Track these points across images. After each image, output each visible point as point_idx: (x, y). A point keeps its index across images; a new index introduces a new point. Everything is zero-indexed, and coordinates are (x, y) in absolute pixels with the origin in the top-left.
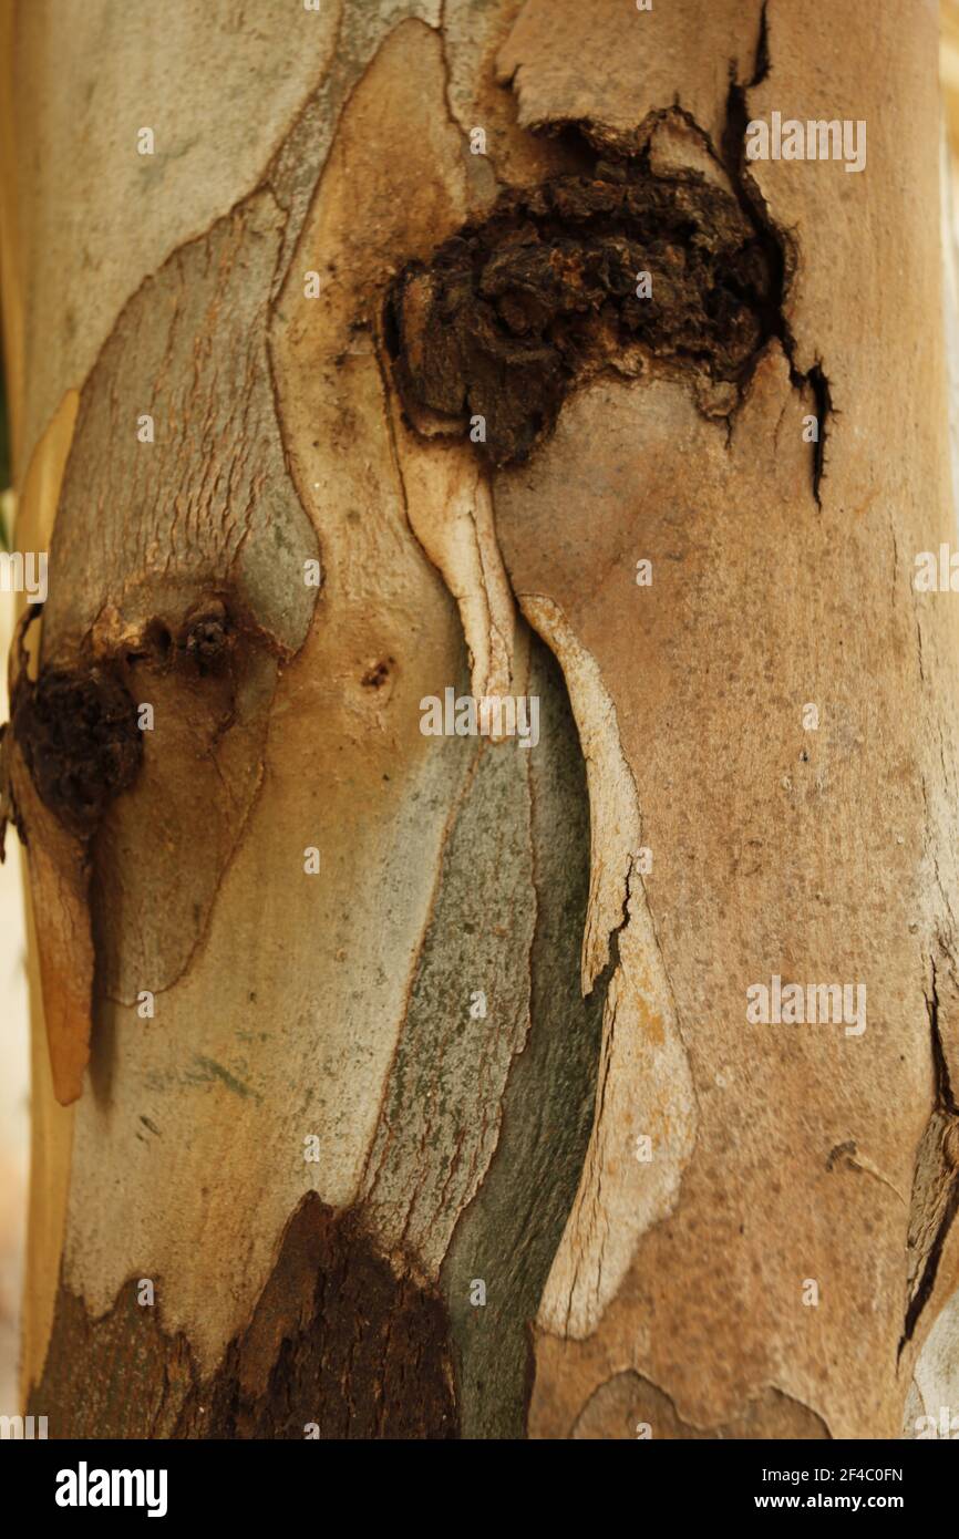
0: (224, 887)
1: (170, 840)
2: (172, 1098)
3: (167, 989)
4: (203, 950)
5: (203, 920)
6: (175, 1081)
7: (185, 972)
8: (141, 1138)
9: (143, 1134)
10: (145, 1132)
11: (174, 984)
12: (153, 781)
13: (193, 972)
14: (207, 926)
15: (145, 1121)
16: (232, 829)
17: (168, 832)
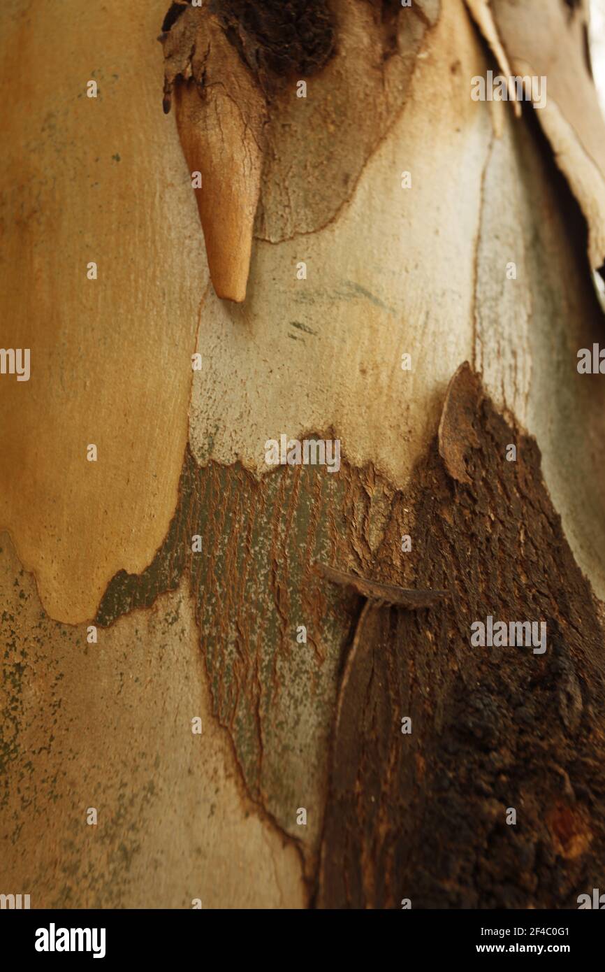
0: (369, 165)
1: (333, 122)
2: (324, 308)
3: (314, 232)
4: (349, 206)
5: (350, 184)
6: (325, 297)
7: (332, 220)
8: (295, 338)
9: (296, 335)
10: (298, 333)
11: (323, 228)
12: (338, 72)
13: (340, 221)
14: (354, 190)
15: (298, 325)
16: (382, 125)
17: (334, 116)
